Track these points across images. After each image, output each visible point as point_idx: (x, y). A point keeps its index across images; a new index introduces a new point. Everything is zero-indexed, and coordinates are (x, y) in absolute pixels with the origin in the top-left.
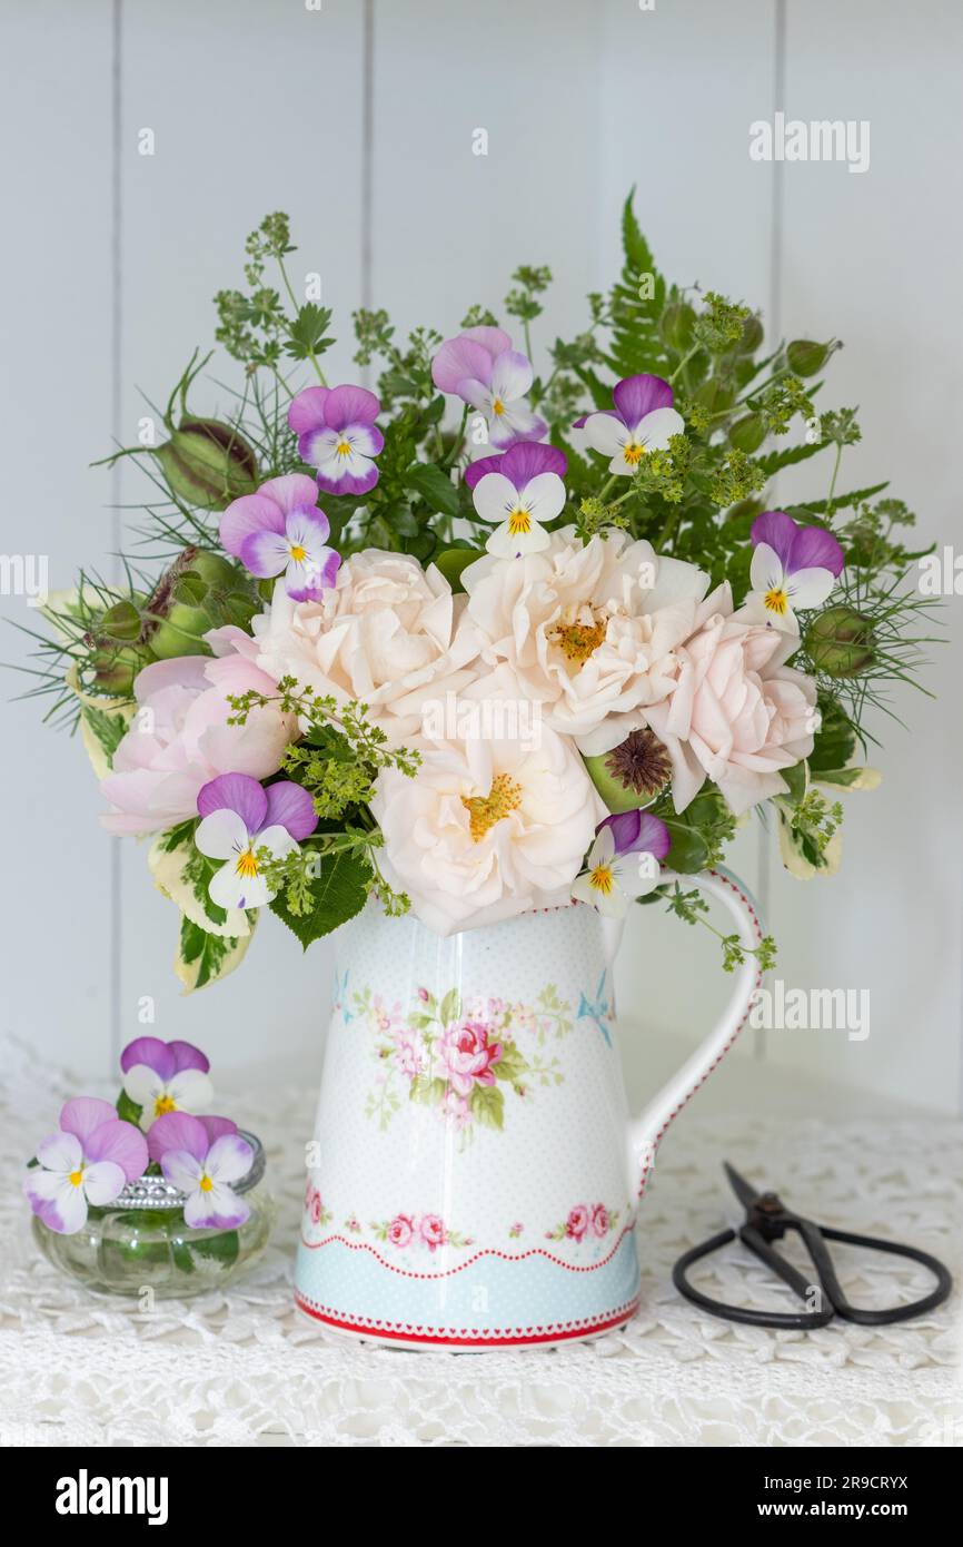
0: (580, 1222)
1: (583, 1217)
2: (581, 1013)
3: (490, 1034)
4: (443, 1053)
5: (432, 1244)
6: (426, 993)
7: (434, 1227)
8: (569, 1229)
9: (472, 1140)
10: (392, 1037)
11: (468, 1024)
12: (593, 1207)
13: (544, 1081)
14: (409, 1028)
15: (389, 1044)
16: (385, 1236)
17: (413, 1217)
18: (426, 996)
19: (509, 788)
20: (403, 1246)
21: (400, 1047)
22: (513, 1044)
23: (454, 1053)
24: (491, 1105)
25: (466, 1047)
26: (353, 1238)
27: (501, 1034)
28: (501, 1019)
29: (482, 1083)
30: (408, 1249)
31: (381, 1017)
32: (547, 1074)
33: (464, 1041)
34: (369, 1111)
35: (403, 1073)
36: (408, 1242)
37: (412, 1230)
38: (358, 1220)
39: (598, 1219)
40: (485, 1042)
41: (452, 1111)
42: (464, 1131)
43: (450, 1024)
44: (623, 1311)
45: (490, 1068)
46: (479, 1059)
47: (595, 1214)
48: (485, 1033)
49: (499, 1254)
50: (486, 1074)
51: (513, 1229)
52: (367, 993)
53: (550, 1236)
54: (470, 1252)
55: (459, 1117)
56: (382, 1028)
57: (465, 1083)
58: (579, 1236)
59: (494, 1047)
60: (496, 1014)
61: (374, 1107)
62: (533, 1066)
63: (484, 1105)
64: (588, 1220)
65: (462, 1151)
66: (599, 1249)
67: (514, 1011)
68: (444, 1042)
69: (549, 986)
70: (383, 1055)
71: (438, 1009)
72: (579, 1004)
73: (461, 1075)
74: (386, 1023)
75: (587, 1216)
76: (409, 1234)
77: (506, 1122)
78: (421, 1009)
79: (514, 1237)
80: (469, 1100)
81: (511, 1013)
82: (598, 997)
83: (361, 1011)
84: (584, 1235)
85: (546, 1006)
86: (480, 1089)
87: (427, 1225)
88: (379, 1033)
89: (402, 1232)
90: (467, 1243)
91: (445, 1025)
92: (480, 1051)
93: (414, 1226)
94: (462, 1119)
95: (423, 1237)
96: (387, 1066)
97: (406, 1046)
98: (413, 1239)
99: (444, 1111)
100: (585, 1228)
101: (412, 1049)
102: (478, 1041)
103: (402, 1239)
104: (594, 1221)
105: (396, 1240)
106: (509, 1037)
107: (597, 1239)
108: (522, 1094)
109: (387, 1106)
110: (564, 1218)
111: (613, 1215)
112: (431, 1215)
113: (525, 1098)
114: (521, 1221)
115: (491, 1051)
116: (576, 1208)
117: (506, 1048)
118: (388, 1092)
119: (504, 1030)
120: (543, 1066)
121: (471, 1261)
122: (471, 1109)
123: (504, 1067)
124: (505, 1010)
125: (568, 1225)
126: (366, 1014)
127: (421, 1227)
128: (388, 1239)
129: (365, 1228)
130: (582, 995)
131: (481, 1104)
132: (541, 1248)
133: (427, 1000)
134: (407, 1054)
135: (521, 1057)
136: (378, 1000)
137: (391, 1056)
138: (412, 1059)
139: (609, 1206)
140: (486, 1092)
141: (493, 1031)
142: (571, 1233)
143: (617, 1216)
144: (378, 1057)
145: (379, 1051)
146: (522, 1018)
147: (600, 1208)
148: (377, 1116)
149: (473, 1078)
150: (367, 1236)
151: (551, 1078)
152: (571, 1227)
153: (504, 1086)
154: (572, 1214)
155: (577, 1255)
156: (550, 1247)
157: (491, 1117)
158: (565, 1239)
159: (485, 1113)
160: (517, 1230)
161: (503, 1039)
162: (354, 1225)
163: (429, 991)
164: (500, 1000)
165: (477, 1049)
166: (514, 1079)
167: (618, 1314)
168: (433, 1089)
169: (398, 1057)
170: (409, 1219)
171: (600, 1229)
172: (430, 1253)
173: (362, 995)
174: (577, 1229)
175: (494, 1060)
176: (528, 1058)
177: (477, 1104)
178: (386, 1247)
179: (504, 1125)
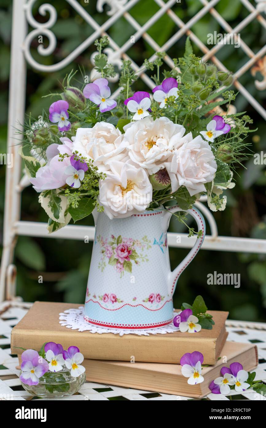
0: (152, 298)
1: (153, 296)
2: (154, 243)
3: (129, 248)
4: (117, 252)
5: (113, 302)
6: (113, 236)
7: (114, 297)
8: (149, 300)
9: (123, 275)
10: (105, 248)
11: (123, 245)
12: (156, 294)
13: (143, 260)
14: (109, 245)
15: (104, 249)
16: (101, 299)
17: (108, 294)
18: (113, 237)
19: (132, 183)
20: (106, 302)
21: (107, 250)
22: (135, 250)
23: (119, 252)
24: (128, 266)
25: (122, 250)
26: (95, 300)
27: (131, 248)
28: (132, 244)
29: (126, 260)
30: (107, 303)
31: (103, 242)
32: (144, 259)
33: (122, 249)
34: (99, 267)
35: (107, 257)
36: (107, 301)
37: (108, 298)
38: (96, 295)
39: (158, 297)
40: (127, 250)
41: (119, 267)
42: (122, 272)
43: (119, 244)
44: (168, 322)
45: (129, 256)
46: (126, 254)
47: (157, 296)
48: (128, 247)
49: (130, 305)
50: (128, 258)
51: (134, 299)
52: (100, 236)
53: (144, 301)
54: (122, 304)
55: (120, 269)
56: (103, 245)
57: (122, 260)
58: (152, 302)
59: (130, 251)
60: (131, 242)
61: (100, 266)
62: (140, 256)
63: (127, 266)
64: (155, 298)
65: (121, 278)
66: (158, 305)
67: (135, 242)
68: (117, 249)
69: (145, 236)
70: (103, 252)
71: (116, 241)
72: (154, 241)
73: (121, 258)
74: (103, 244)
75: (155, 297)
76: (107, 299)
77: (133, 271)
78: (112, 241)
79: (134, 301)
80: (123, 265)
81: (134, 242)
82: (160, 240)
83: (98, 241)
84: (153, 301)
85: (144, 241)
86: (126, 262)
87: (112, 297)
88: (102, 247)
89: (106, 299)
90: (122, 302)
91: (118, 245)
92: (126, 252)
93: (109, 296)
94: (121, 269)
95: (111, 300)
96: (104, 255)
97: (108, 250)
98: (108, 300)
99: (117, 267)
100: (154, 300)
101: (109, 250)
102: (126, 249)
103: (106, 300)
104: (157, 298)
105: (104, 300)
106: (134, 248)
107: (157, 303)
108: (137, 263)
109: (103, 266)
110: (148, 297)
111: (162, 297)
112: (113, 294)
113: (138, 265)
114: (135, 297)
115: (129, 252)
116: (151, 294)
117: (133, 251)
118: (103, 262)
119: (133, 247)
120: (143, 256)
121: (122, 307)
122: (123, 267)
123: (132, 256)
124: (133, 241)
125: (149, 298)
126: (99, 241)
127: (110, 297)
128: (102, 300)
129: (97, 297)
130: (155, 239)
131: (126, 265)
132: (141, 304)
133: (113, 238)
134: (108, 252)
135: (137, 254)
136: (102, 238)
137: (104, 253)
138: (109, 253)
139: (161, 294)
140: (128, 262)
141: (130, 247)
142: (150, 301)
143: (164, 297)
144: (101, 253)
145: (102, 251)
146: (138, 244)
147: (158, 295)
148: (101, 268)
149: (124, 259)
150: (98, 299)
151: (145, 260)
152: (150, 299)
153: (132, 261)
154: (150, 296)
155: (151, 307)
156: (144, 304)
157: (129, 269)
158: (148, 302)
159: (127, 268)
160: (135, 299)
161: (132, 249)
162: (95, 297)
163: (114, 236)
164: (132, 239)
165: (125, 251)
166: (135, 260)
167: (167, 322)
168: (114, 261)
169: (106, 253)
170: (108, 295)
171: (158, 300)
172: (112, 304)
173: (99, 237)
174: (151, 300)
175: (130, 254)
176: (138, 254)
177: (125, 266)
178: (101, 302)
179: (132, 271)
